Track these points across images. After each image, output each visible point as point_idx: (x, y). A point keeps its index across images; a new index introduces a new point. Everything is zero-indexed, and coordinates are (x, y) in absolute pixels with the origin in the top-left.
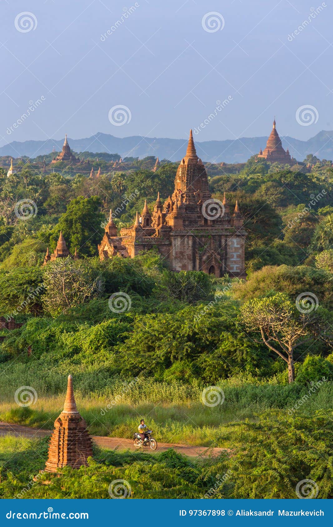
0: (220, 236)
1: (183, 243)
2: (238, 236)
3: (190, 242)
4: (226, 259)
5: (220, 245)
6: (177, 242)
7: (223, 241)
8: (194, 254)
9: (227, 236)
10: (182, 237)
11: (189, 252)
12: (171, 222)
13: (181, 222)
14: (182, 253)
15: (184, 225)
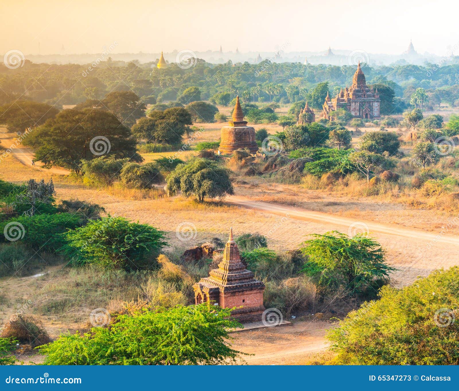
0: (370, 102)
1: (355, 104)
2: (377, 102)
3: (358, 104)
4: (372, 111)
5: (370, 106)
6: (353, 104)
7: (371, 104)
8: (360, 109)
9: (372, 102)
10: (355, 102)
11: (358, 108)
12: (351, 97)
13: (355, 97)
14: (355, 108)
15: (356, 98)
